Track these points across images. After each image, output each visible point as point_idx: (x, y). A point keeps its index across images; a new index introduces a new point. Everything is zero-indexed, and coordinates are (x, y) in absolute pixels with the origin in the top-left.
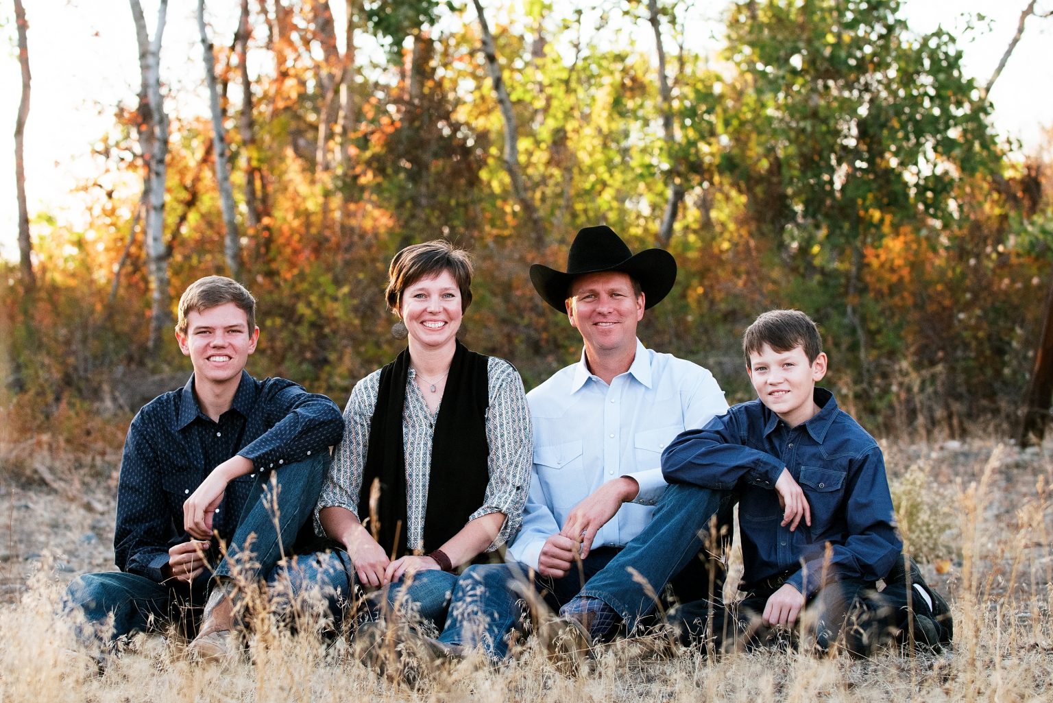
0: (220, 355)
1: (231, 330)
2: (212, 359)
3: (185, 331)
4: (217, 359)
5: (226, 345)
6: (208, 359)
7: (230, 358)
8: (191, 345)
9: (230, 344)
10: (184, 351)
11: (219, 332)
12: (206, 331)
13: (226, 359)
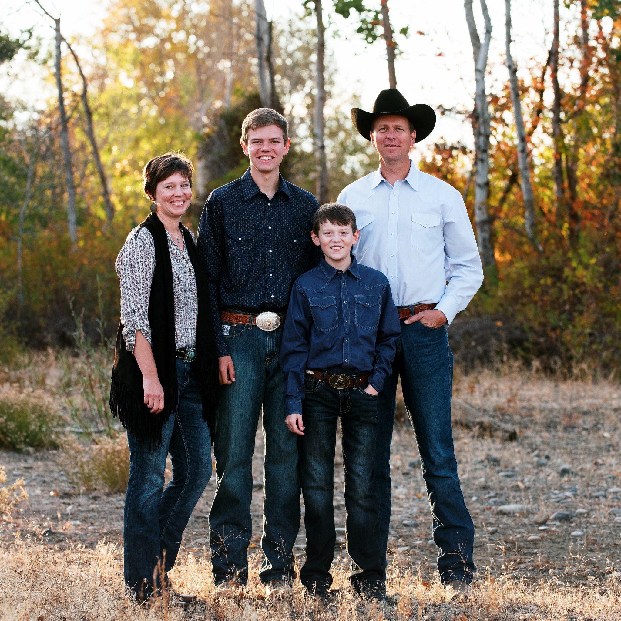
0: (266, 156)
1: (273, 141)
2: (262, 158)
3: (246, 141)
4: (265, 158)
5: (270, 150)
6: (259, 158)
7: (273, 158)
8: (249, 150)
9: (273, 150)
10: (245, 153)
11: (266, 143)
12: (258, 141)
13: (270, 158)
